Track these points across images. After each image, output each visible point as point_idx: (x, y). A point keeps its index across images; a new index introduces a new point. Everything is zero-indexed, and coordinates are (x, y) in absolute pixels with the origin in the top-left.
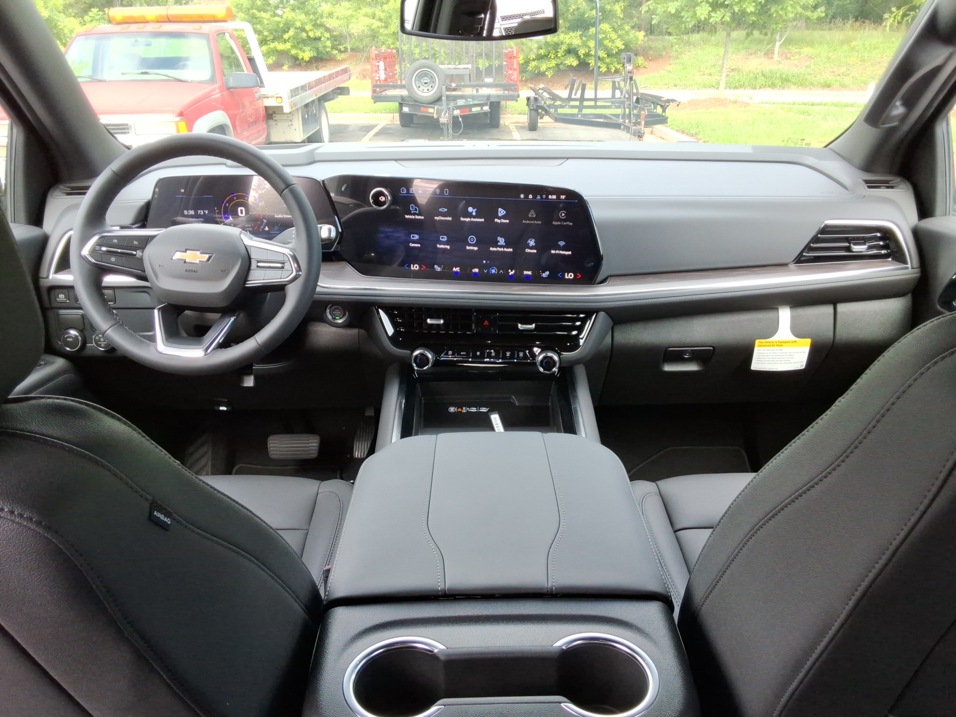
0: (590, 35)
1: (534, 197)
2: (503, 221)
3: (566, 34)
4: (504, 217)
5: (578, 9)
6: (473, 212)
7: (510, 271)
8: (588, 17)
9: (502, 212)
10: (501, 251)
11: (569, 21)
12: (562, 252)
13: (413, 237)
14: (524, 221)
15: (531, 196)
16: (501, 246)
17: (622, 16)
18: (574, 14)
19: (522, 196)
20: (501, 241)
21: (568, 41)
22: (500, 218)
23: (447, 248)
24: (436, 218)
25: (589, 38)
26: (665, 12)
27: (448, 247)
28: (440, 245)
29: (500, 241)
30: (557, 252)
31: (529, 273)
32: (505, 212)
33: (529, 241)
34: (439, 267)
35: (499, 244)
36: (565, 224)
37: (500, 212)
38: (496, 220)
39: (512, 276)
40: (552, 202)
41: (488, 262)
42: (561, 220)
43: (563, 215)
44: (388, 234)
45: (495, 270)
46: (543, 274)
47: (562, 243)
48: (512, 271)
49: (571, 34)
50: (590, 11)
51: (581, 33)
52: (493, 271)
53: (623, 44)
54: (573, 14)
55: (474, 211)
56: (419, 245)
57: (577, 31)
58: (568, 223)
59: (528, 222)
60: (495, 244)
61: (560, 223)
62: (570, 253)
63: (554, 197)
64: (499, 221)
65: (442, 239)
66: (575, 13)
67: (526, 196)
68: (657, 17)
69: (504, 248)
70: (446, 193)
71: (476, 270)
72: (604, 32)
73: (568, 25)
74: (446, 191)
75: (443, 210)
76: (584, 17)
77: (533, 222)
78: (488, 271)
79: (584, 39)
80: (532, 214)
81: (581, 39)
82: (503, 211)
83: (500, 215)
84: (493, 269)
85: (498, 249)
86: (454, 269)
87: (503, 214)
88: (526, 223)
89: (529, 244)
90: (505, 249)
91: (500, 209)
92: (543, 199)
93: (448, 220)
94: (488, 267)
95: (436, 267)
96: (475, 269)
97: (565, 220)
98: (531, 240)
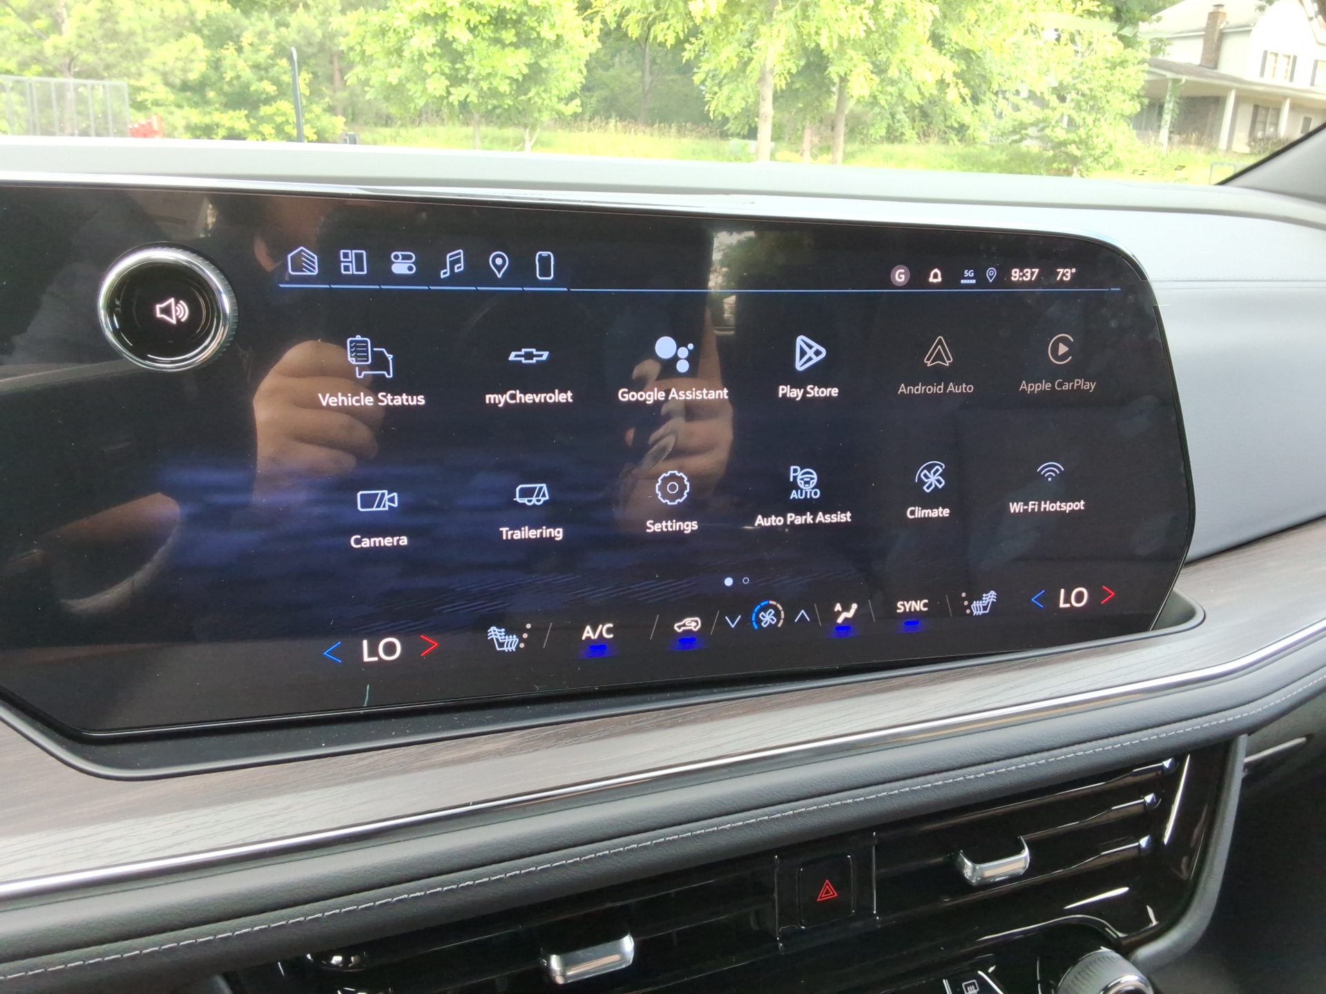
0: (262, 117)
1: (952, 278)
2: (815, 392)
3: (222, 113)
4: (817, 375)
5: (238, 77)
6: (676, 358)
7: (838, 607)
8: (256, 91)
9: (810, 353)
10: (805, 526)
11: (225, 94)
12: (1048, 506)
13: (368, 501)
14: (902, 389)
15: (936, 277)
16: (802, 507)
17: (307, 93)
18: (233, 85)
19: (900, 276)
20: (806, 482)
21: (228, 124)
22: (799, 380)
23: (551, 539)
24: (490, 398)
25: (262, 120)
26: (383, 83)
27: (558, 534)
28: (515, 526)
29: (800, 483)
30: (1032, 506)
31: (918, 606)
32: (824, 352)
33: (922, 473)
34: (508, 633)
35: (794, 495)
36: (1067, 387)
37: (803, 353)
38: (783, 390)
39: (846, 627)
40: (1016, 300)
41: (746, 580)
42: (1053, 373)
43: (1063, 349)
44: (220, 499)
45: (777, 614)
46: (975, 604)
47: (1050, 469)
48: (846, 608)
49: (231, 112)
50: (258, 83)
51: (246, 112)
52: (768, 618)
53: (315, 133)
54: (230, 83)
55: (683, 352)
56: (404, 541)
57: (240, 110)
58: (1079, 383)
59: (919, 389)
60: (780, 499)
61: (1047, 386)
62: (1080, 505)
63: (1031, 274)
64: (796, 394)
65: (525, 501)
66: (235, 82)
67: (918, 278)
68: (373, 90)
69: (815, 515)
70: (545, 272)
71: (692, 624)
72: (284, 114)
73: (224, 100)
74: (545, 262)
75: (529, 356)
76: (249, 90)
77: (938, 389)
78: (745, 622)
79: (253, 121)
80: (940, 353)
81: (249, 122)
82: (816, 346)
83: (800, 366)
84: (765, 609)
85: (791, 517)
86: (588, 633)
87: (816, 359)
88: (911, 395)
89: (922, 483)
90: (820, 517)
91: (801, 341)
92: (988, 285)
93: (557, 405)
94: (744, 602)
95: (495, 633)
96: (687, 621)
97: (1069, 373)
98: (929, 468)
